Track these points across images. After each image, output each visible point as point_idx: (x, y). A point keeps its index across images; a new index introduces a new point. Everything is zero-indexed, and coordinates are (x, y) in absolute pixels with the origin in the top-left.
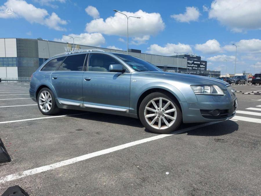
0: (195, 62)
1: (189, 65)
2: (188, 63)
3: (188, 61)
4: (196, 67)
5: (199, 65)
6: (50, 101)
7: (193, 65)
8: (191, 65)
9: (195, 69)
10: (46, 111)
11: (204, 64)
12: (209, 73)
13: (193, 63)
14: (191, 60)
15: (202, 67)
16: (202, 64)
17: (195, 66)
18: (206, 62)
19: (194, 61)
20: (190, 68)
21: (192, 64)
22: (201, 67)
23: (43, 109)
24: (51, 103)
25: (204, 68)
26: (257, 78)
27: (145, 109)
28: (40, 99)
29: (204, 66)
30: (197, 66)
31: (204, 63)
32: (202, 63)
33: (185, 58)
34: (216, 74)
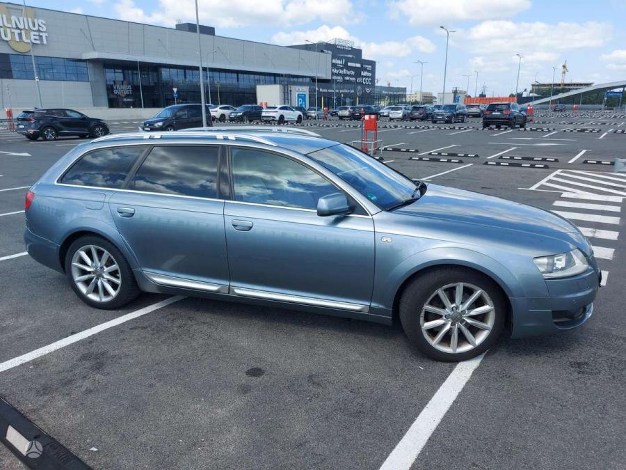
0: (350, 64)
1: (335, 71)
2: (334, 65)
3: (334, 61)
4: (351, 76)
5: (358, 72)
6: (113, 274)
7: (345, 71)
8: (341, 72)
9: (349, 82)
10: (101, 299)
11: (369, 67)
12: (383, 92)
13: (345, 66)
14: (339, 58)
15: (365, 77)
16: (365, 69)
17: (348, 73)
18: (372, 63)
19: (348, 60)
20: (339, 78)
21: (342, 69)
22: (363, 77)
23: (88, 293)
24: (118, 278)
25: (369, 77)
26: (494, 113)
27: (421, 309)
28: (76, 266)
29: (370, 74)
30: (353, 73)
31: (369, 65)
32: (366, 66)
33: (326, 51)
34: (398, 93)
